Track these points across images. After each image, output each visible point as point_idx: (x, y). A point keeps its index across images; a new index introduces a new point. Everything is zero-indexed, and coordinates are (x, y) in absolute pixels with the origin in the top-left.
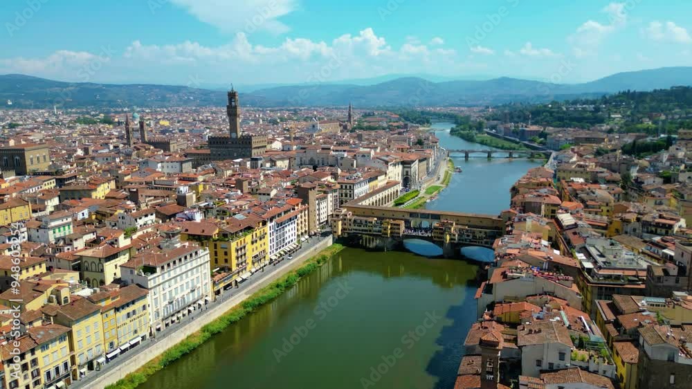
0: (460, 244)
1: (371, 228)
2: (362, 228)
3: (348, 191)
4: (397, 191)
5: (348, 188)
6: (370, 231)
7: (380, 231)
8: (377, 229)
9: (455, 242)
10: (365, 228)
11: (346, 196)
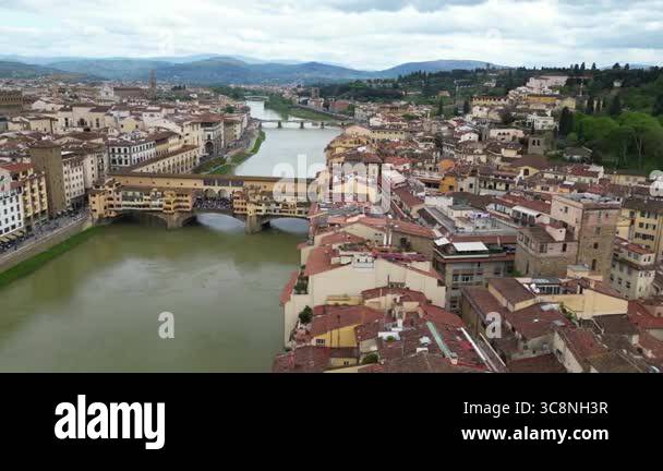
0: (268, 215)
1: (148, 202)
2: (136, 203)
3: (123, 156)
4: (195, 157)
5: (122, 151)
6: (148, 206)
7: (161, 206)
8: (158, 202)
9: (262, 214)
10: (140, 203)
11: (120, 162)
